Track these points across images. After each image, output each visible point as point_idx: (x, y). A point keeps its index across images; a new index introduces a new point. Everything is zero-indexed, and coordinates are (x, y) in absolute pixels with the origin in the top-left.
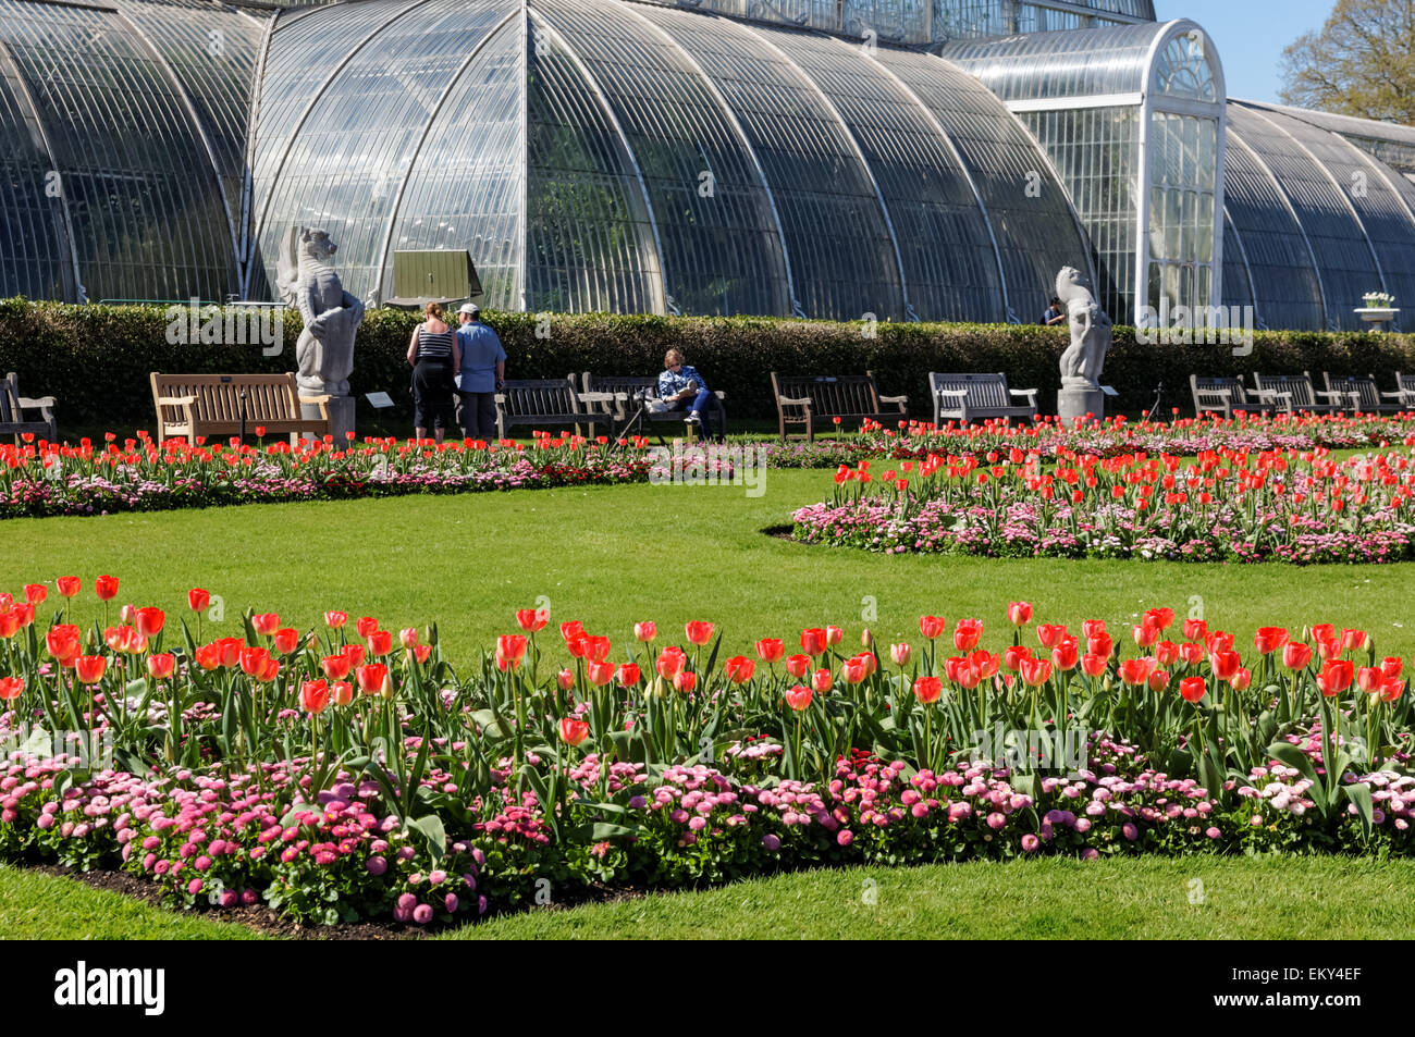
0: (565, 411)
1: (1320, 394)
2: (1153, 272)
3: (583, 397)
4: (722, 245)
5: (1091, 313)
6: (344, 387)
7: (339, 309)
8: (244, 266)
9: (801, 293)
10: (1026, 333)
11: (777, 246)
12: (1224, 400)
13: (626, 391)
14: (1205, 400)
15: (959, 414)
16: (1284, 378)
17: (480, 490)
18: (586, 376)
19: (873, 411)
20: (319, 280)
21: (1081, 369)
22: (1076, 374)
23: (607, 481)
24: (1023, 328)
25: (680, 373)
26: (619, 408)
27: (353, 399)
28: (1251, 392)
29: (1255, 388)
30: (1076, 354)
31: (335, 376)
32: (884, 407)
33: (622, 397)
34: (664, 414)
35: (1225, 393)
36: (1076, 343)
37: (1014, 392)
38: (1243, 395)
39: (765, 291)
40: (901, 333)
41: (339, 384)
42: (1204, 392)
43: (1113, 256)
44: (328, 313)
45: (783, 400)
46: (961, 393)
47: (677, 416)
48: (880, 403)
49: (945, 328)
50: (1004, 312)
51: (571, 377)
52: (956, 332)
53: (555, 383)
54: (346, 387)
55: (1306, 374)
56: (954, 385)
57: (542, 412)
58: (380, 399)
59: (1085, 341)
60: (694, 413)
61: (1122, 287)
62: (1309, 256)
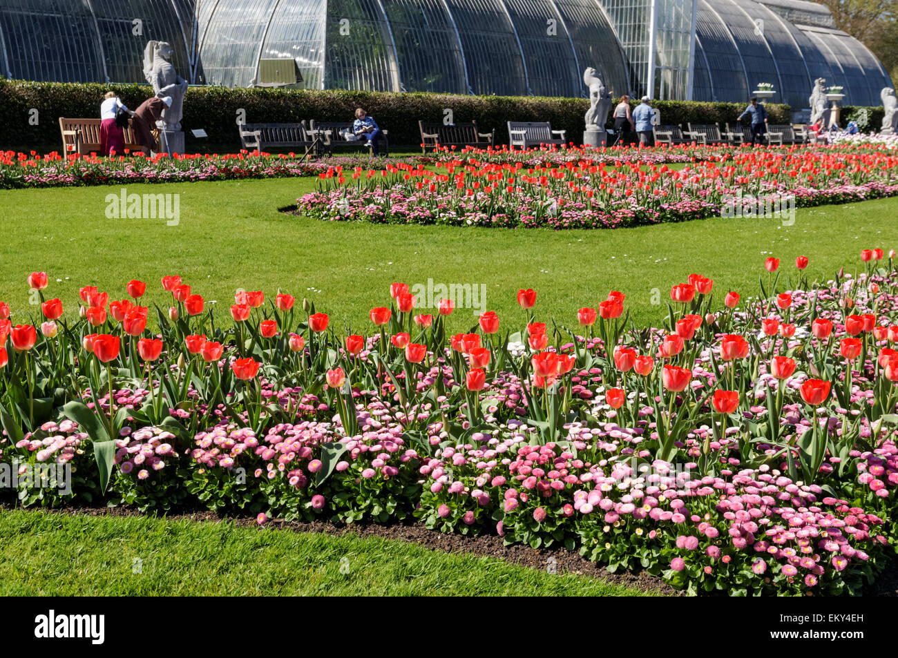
0: (299, 140)
1: (724, 134)
2: (657, 72)
3: (309, 133)
4: (430, 57)
5: (600, 91)
6: (177, 126)
7: (173, 85)
8: (193, 67)
9: (472, 82)
10: (569, 102)
11: (460, 58)
12: (669, 137)
13: (330, 129)
14: (659, 137)
15: (522, 143)
16: (704, 126)
17: (181, 181)
18: (311, 122)
19: (475, 141)
20: (163, 69)
21: (595, 121)
22: (593, 123)
23: (261, 177)
24: (568, 100)
25: (364, 120)
26: (328, 138)
27: (183, 133)
28: (686, 133)
29: (688, 131)
30: (593, 113)
31: (172, 121)
32: (481, 139)
33: (328, 132)
34: (353, 142)
35: (669, 133)
36: (593, 107)
37: (554, 132)
38: (681, 134)
39: (453, 81)
40: (500, 102)
41: (175, 125)
42: (659, 133)
43: (637, 64)
44: (167, 87)
45: (425, 135)
46: (523, 132)
47: (360, 143)
48: (479, 138)
49: (525, 99)
50: (580, 92)
51: (303, 122)
52: (530, 101)
53: (294, 125)
54: (179, 126)
55: (717, 124)
56: (521, 128)
57: (286, 140)
58: (200, 133)
59: (597, 105)
60: (369, 141)
61: (641, 80)
62: (741, 65)
